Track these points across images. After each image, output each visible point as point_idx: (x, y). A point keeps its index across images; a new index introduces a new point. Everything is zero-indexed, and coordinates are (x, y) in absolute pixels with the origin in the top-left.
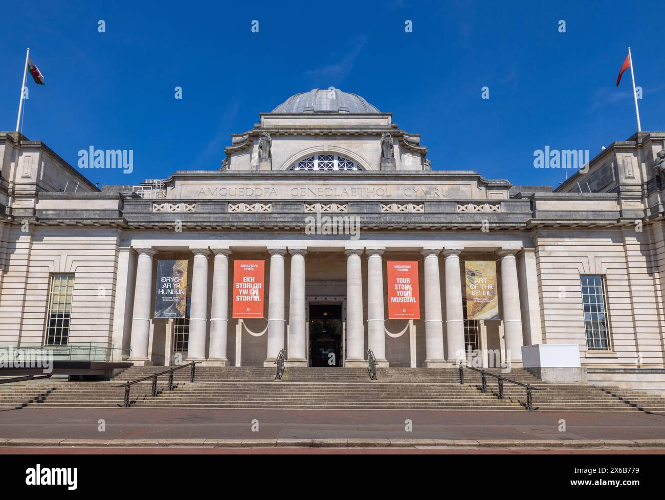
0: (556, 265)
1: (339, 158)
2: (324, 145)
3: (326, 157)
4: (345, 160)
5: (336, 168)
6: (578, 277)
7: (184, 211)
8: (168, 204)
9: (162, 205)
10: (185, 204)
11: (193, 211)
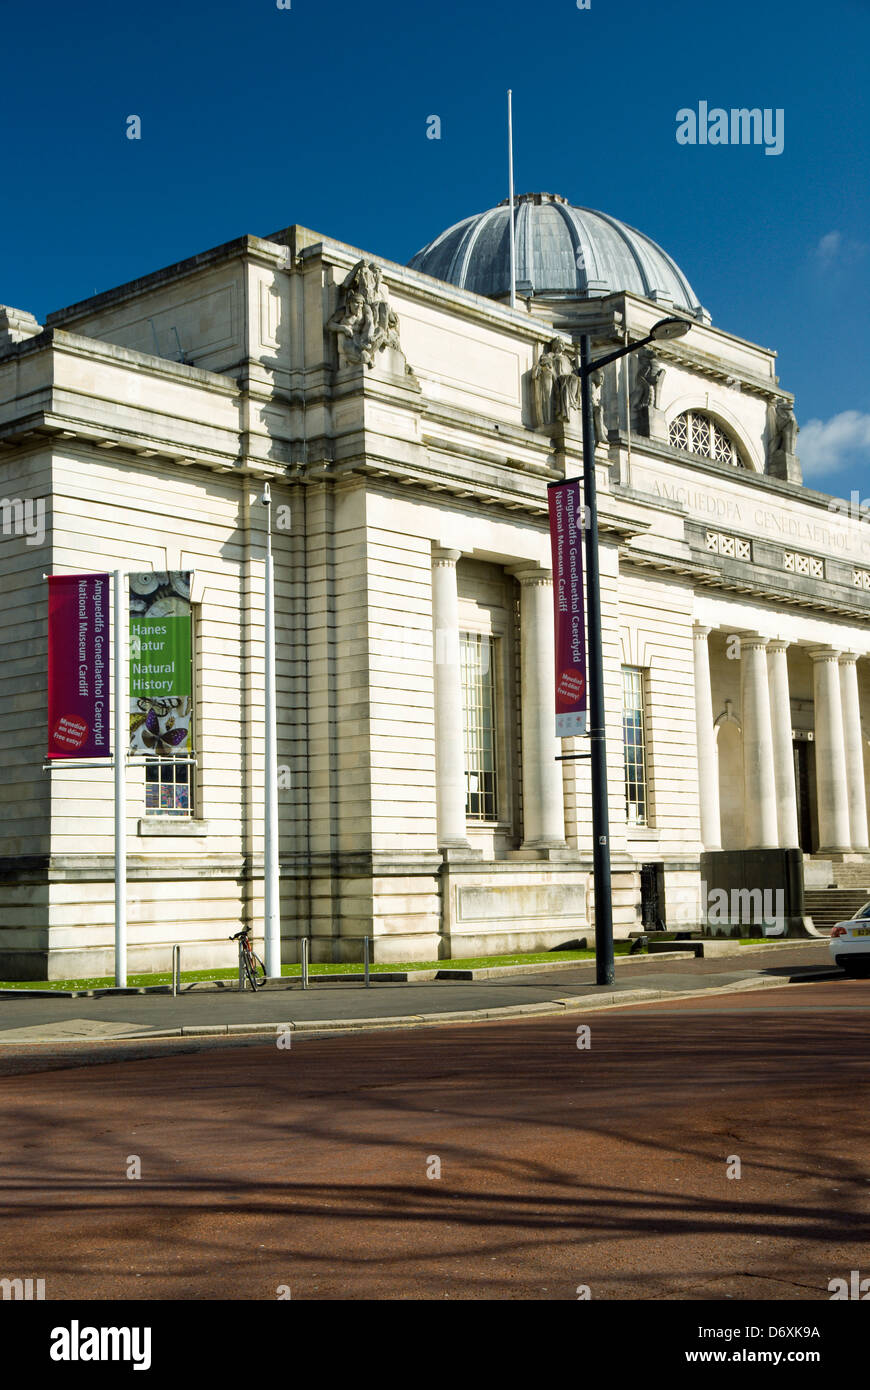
7: (739, 556)
8: (722, 538)
9: (715, 537)
10: (739, 542)
11: (748, 558)
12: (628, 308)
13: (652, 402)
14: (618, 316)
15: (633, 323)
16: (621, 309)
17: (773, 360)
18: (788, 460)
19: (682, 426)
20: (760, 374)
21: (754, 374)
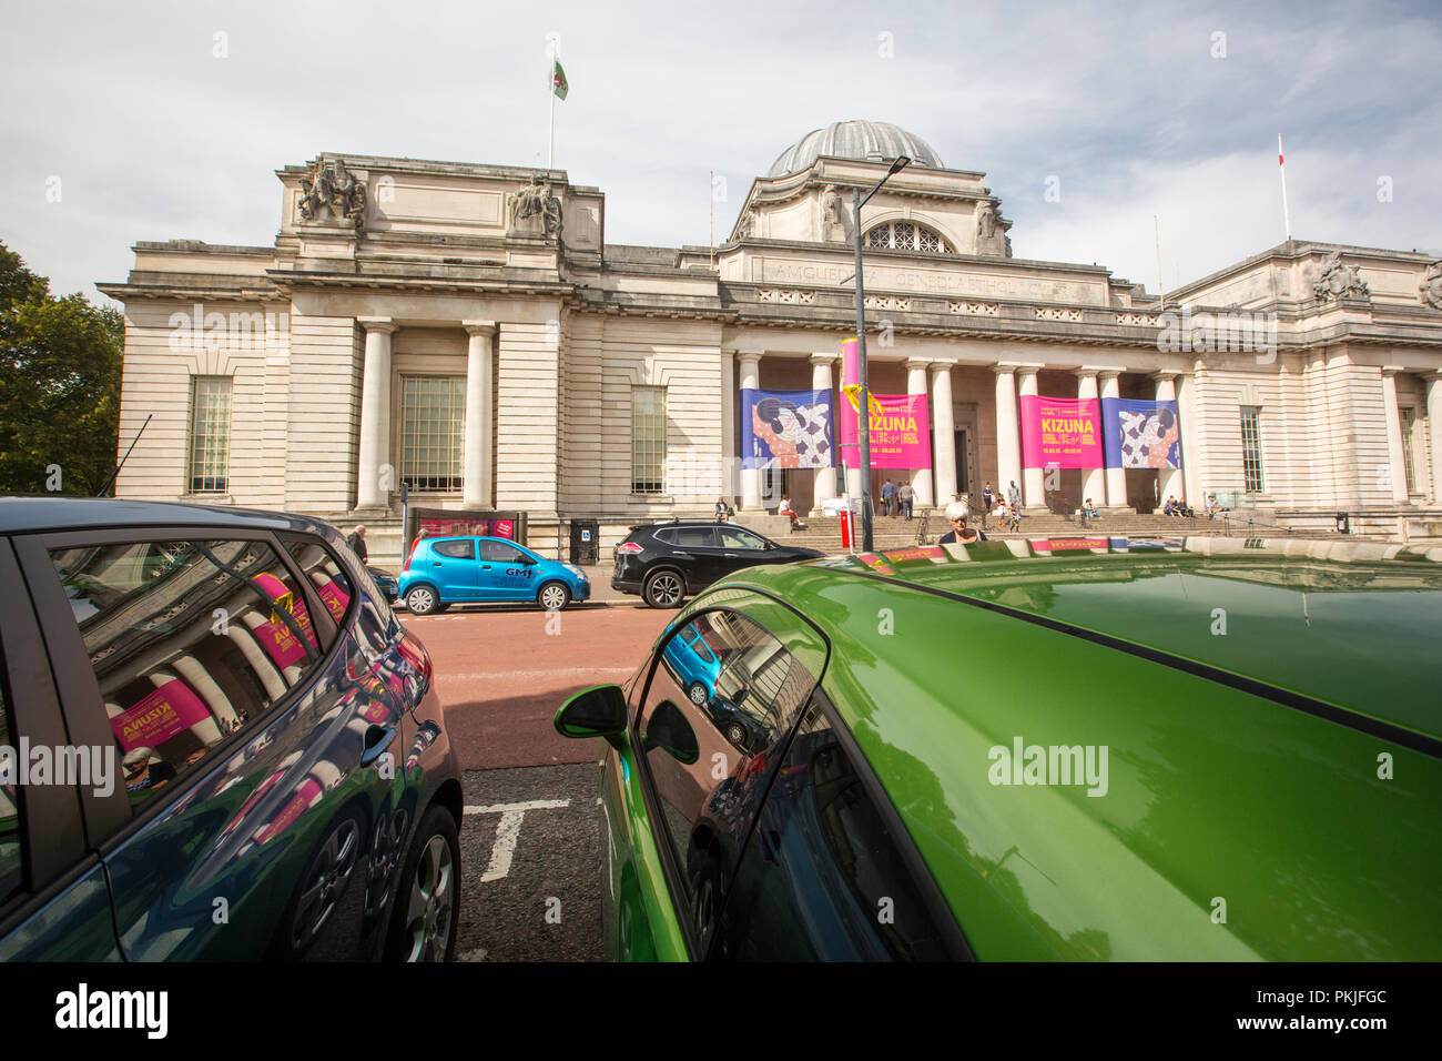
0: (1218, 394)
1: (920, 229)
2: (905, 212)
3: (905, 227)
4: (930, 234)
5: (917, 245)
6: (1238, 409)
12: (824, 166)
15: (829, 175)
19: (885, 233)
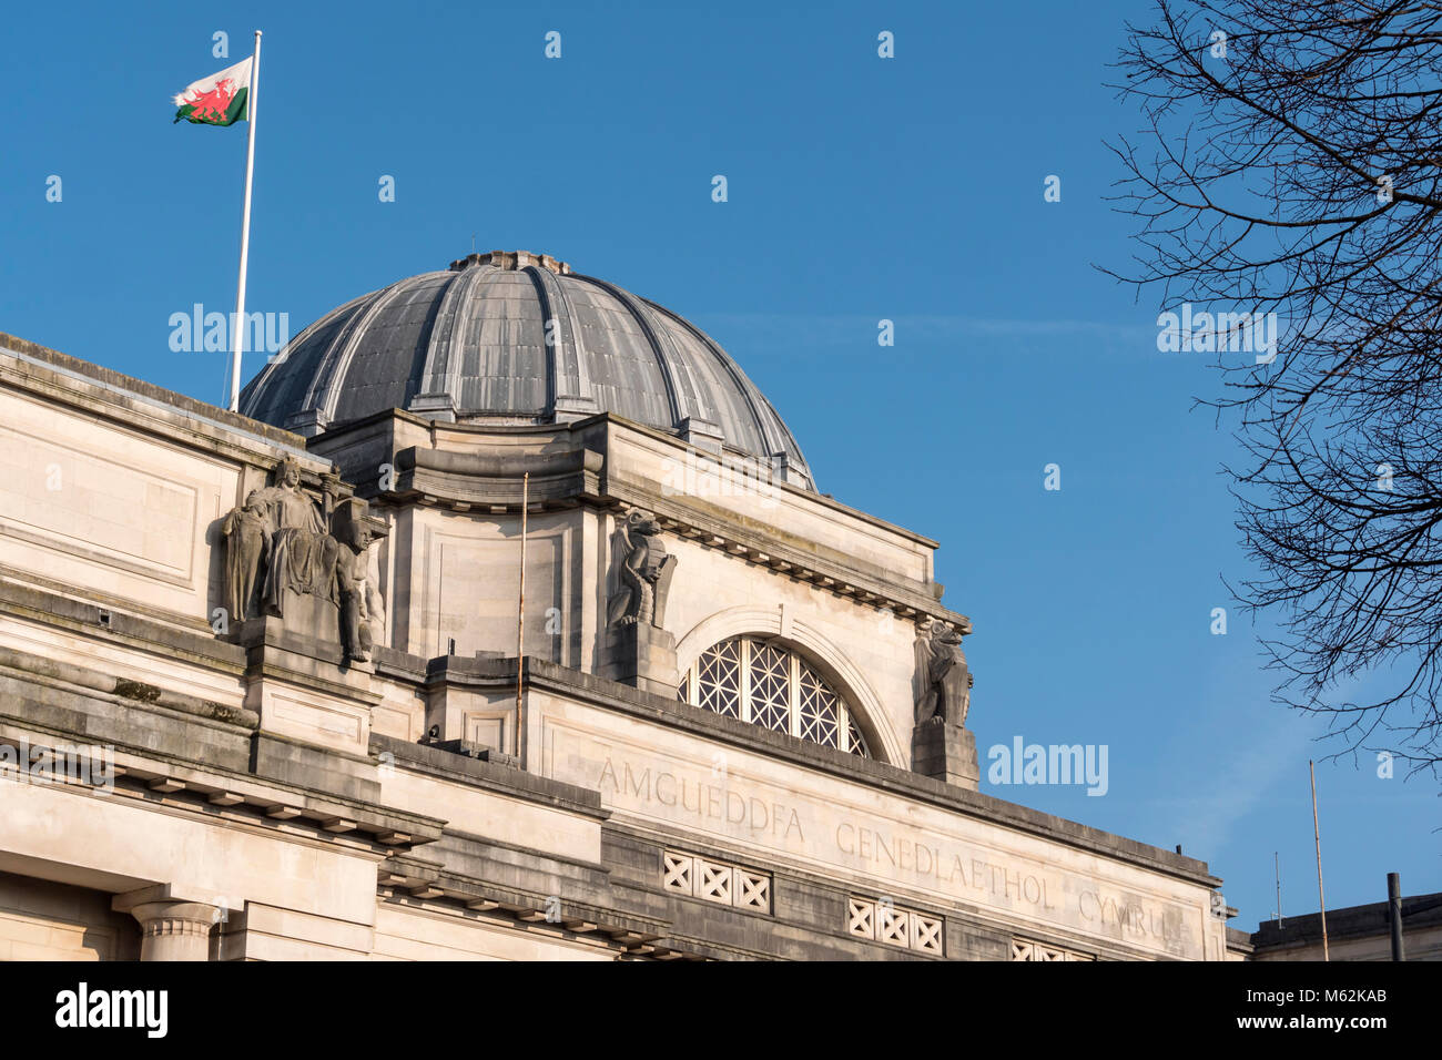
1: (803, 670)
7: (743, 902)
8: (702, 867)
9: (686, 863)
10: (743, 877)
11: (764, 906)
12: (613, 444)
13: (649, 616)
14: (592, 459)
15: (625, 472)
16: (600, 445)
17: (929, 552)
18: (947, 736)
19: (730, 666)
20: (903, 577)
21: (889, 577)
